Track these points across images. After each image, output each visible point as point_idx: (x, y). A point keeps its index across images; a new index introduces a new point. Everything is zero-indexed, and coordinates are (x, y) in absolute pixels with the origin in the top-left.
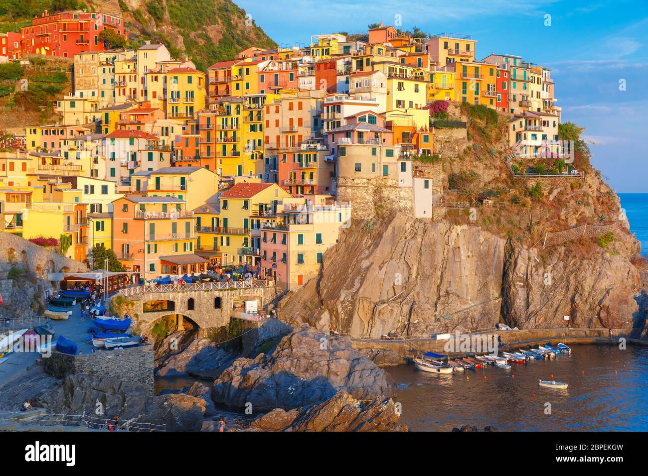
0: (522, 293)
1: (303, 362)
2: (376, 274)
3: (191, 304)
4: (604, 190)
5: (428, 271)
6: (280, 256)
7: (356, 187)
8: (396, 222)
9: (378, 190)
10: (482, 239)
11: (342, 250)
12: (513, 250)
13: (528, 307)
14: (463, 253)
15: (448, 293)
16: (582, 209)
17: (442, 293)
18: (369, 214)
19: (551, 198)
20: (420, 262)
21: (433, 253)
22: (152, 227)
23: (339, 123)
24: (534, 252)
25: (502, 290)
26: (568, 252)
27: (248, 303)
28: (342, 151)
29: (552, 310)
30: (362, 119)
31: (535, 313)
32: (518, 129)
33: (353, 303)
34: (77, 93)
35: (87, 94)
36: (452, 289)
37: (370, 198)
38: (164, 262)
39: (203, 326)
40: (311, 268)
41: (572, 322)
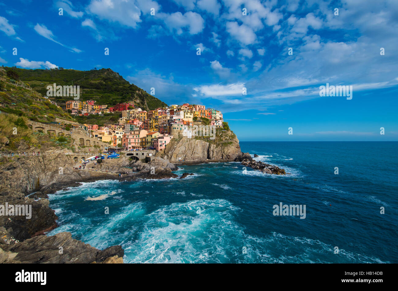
0: (212, 153)
1: (157, 163)
2: (178, 149)
3: (137, 154)
4: (232, 134)
5: (190, 148)
6: (157, 145)
7: (174, 132)
8: (183, 139)
9: (179, 133)
10: (203, 143)
11: (170, 144)
12: (210, 145)
13: (213, 155)
14: (199, 145)
15: (195, 153)
16: (226, 137)
17: (193, 153)
18: (177, 137)
19: (220, 135)
20: (188, 147)
21: (191, 145)
22: (130, 140)
23: (172, 121)
24: (215, 145)
25: (208, 152)
26: (222, 145)
27: (150, 154)
28: (171, 125)
29: (218, 156)
30: (177, 119)
31: (214, 157)
32: (213, 122)
33: (172, 154)
34: (123, 118)
35: (125, 118)
36: (195, 152)
37: (177, 134)
38: (132, 147)
39: (140, 158)
40: (163, 147)
41: (222, 158)
